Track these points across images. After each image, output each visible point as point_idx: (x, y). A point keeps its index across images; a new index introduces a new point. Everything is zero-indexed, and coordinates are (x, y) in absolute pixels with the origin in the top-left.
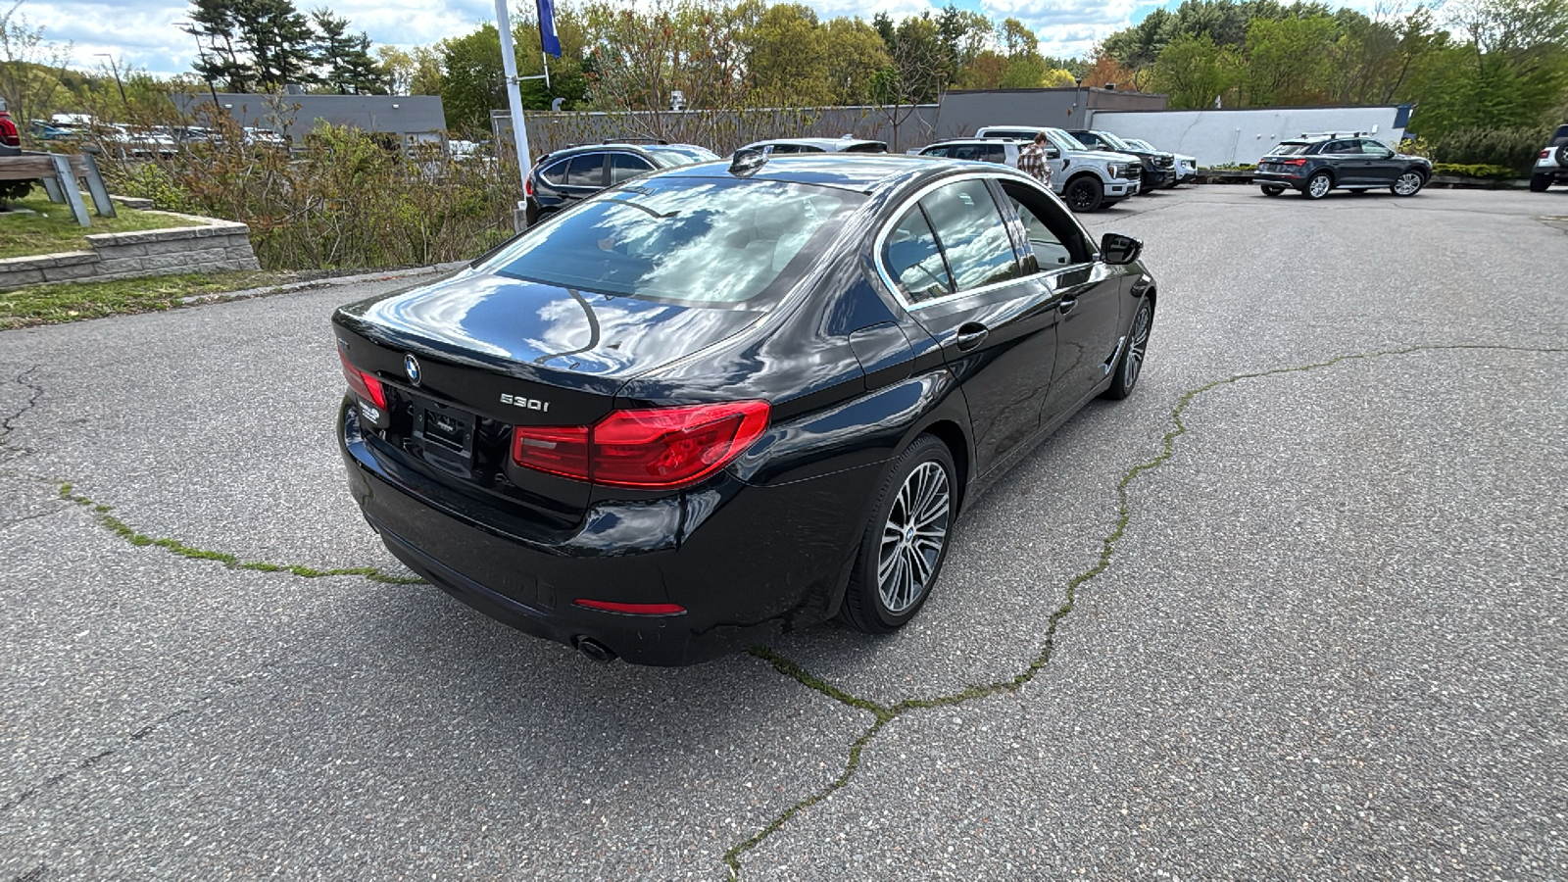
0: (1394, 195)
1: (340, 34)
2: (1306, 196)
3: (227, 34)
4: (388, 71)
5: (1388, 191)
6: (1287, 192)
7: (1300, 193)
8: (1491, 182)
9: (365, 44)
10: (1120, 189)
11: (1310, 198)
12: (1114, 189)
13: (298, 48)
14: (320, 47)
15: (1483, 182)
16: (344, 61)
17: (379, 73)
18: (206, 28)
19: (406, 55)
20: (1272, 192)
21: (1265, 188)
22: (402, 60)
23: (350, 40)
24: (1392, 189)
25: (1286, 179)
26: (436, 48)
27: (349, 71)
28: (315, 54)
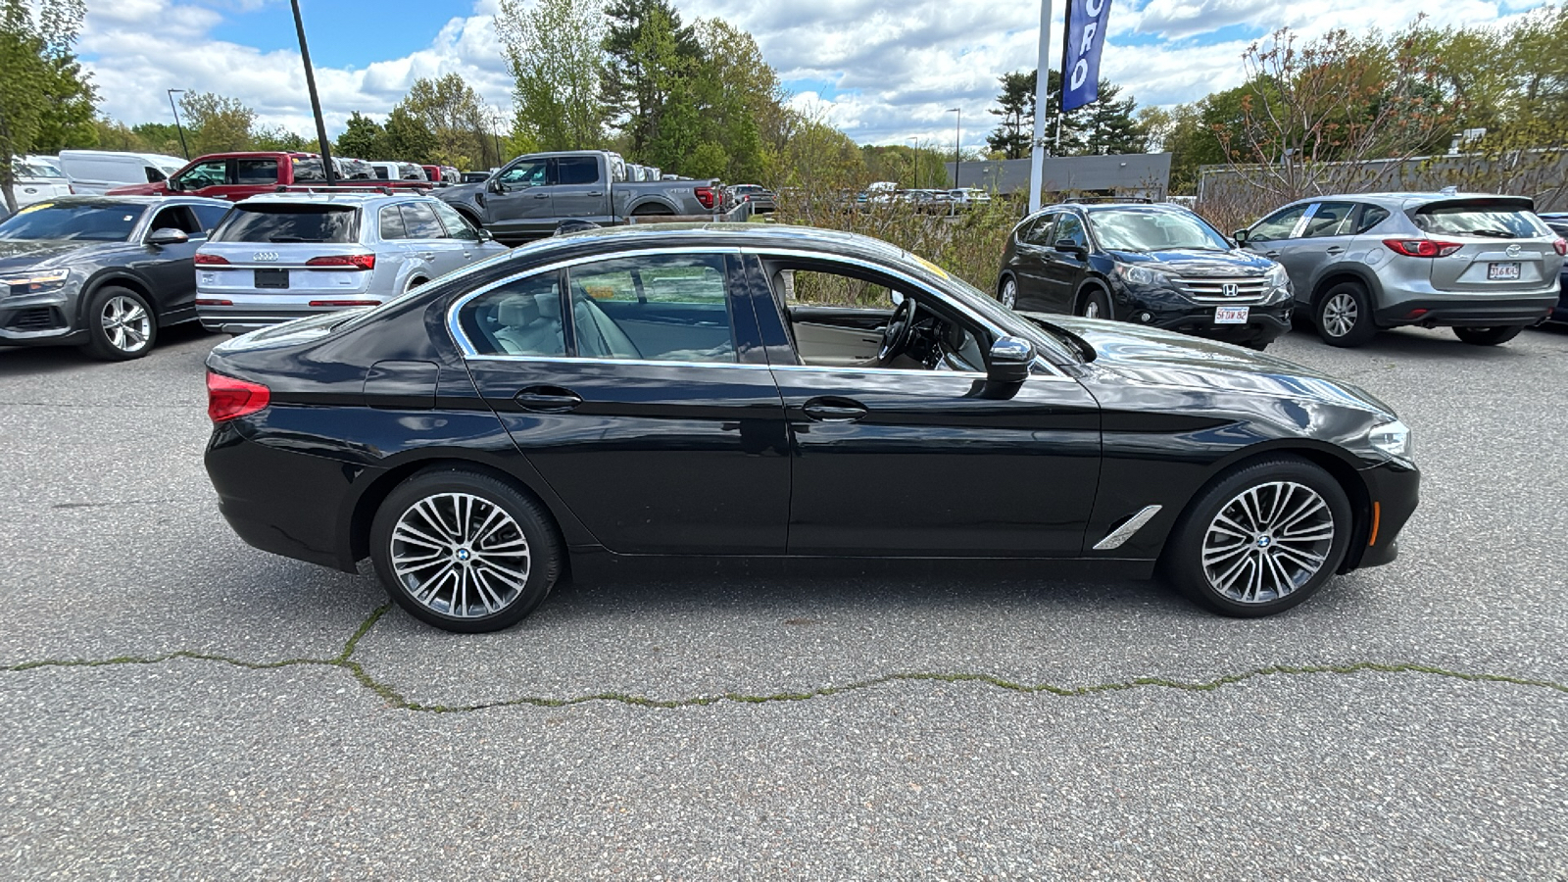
1: (1109, 100)
3: (1019, 112)
4: (1144, 130)
9: (1130, 108)
13: (1070, 117)
14: (1089, 114)
16: (1106, 125)
17: (1133, 133)
18: (1007, 109)
19: (1166, 114)
22: (1159, 119)
23: (1118, 105)
26: (1199, 105)
27: (1108, 133)
28: (1083, 121)
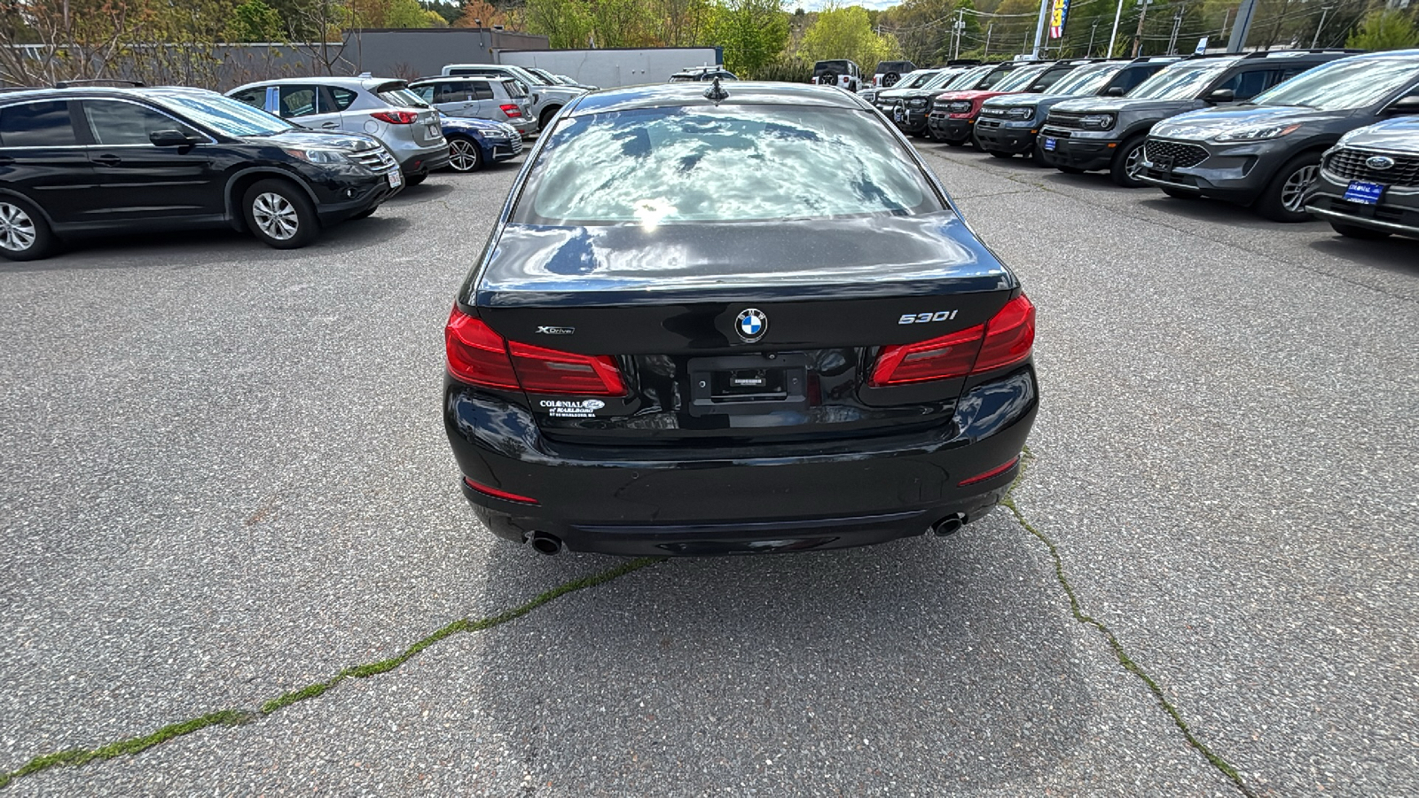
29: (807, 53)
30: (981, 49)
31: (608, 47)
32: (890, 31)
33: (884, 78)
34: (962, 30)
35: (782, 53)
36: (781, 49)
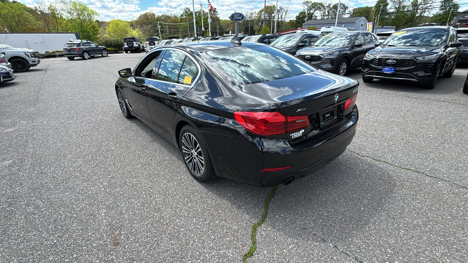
0: (103, 56)
2: (84, 59)
5: (101, 56)
6: (75, 58)
7: (82, 58)
8: (115, 52)
10: (35, 62)
11: (85, 59)
12: (33, 62)
15: (114, 52)
20: (71, 59)
21: (69, 58)
24: (102, 55)
25: (76, 54)
29: (109, 35)
30: (166, 34)
31: (12, 32)
32: (137, 28)
33: (149, 43)
34: (160, 28)
35: (99, 35)
36: (98, 34)
